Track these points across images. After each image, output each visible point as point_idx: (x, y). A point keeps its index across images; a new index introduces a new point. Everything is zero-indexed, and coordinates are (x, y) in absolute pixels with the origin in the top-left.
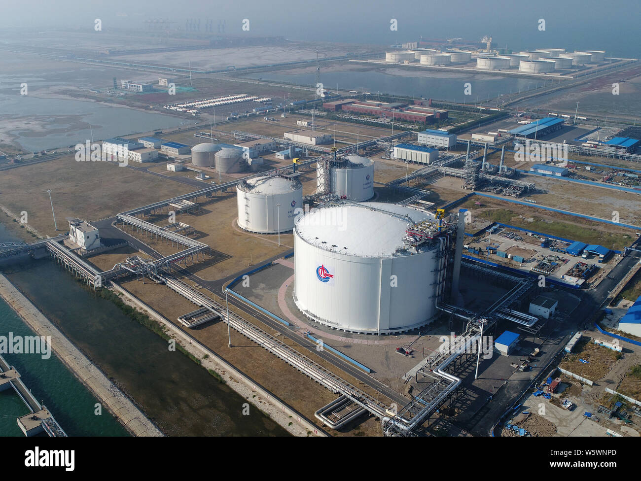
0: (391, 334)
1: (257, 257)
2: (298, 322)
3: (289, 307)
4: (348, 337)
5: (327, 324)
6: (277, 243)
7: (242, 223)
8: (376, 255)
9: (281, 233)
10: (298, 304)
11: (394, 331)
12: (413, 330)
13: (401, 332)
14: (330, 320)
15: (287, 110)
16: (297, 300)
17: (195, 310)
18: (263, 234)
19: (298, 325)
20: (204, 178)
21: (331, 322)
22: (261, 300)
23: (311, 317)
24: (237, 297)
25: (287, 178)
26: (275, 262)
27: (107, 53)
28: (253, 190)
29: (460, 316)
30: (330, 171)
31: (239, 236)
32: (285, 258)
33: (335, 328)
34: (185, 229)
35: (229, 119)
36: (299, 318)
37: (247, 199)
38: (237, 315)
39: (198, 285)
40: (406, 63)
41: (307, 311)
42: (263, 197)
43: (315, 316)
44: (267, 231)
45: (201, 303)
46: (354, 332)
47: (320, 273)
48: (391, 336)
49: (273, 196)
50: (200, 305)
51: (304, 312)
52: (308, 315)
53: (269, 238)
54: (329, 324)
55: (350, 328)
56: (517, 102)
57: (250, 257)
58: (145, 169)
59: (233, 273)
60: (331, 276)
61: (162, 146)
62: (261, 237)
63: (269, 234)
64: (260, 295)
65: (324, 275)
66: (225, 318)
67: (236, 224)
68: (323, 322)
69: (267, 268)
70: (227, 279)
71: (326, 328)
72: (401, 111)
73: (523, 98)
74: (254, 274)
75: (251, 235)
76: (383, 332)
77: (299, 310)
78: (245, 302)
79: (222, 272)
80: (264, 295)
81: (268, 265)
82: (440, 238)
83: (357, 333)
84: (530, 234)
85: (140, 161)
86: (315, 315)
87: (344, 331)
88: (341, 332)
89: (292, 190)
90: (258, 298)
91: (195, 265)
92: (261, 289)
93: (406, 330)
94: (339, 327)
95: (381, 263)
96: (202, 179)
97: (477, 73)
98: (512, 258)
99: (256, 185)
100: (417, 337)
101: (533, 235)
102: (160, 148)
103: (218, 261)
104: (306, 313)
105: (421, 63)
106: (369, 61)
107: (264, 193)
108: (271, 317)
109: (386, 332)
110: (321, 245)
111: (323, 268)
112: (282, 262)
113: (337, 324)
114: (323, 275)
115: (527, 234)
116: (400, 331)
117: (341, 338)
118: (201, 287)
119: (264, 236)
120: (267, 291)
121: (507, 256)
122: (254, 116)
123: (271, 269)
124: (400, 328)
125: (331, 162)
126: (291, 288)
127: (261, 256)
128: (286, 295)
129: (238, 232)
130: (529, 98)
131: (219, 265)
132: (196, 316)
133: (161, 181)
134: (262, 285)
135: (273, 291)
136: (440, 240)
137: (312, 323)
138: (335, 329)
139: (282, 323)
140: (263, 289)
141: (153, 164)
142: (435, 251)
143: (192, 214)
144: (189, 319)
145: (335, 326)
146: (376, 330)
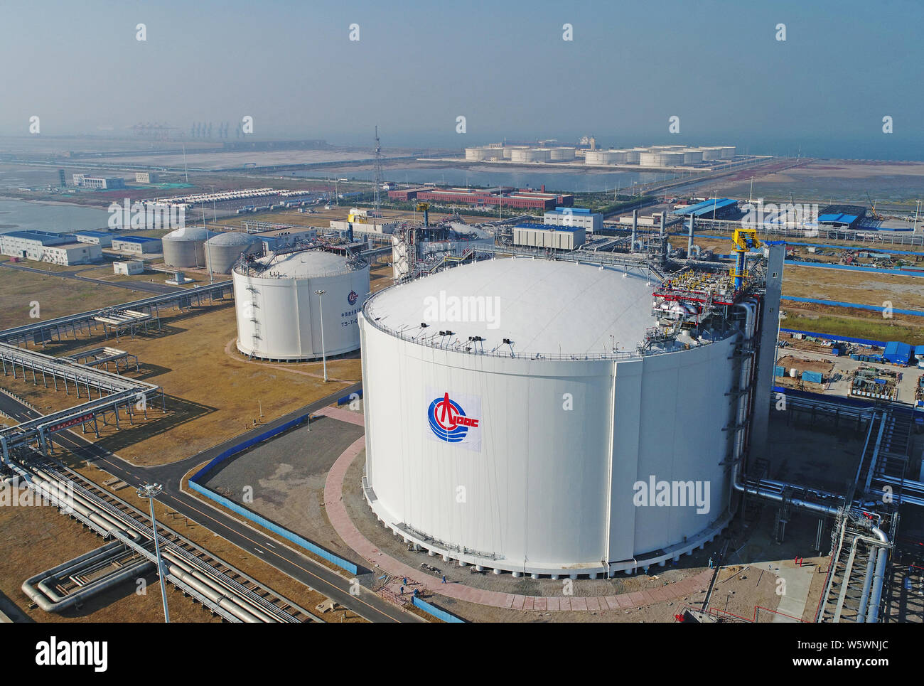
0: (640, 571)
1: (276, 407)
2: (381, 561)
3: (354, 520)
4: (527, 594)
5: (463, 559)
6: (320, 376)
7: (246, 344)
8: (596, 353)
9: (329, 358)
10: (376, 507)
11: (646, 563)
12: (690, 553)
13: (663, 564)
14: (470, 548)
15: (333, 202)
16: (374, 497)
17: (90, 551)
18: (291, 361)
19: (384, 567)
20: (182, 282)
21: (473, 553)
22: (280, 504)
23: (416, 541)
24: (216, 504)
25: (337, 252)
26: (317, 413)
27: (67, 155)
28: (267, 273)
29: (807, 505)
30: (418, 247)
31: (238, 367)
32: (339, 405)
33: (485, 568)
34: (113, 359)
35: (240, 212)
36: (384, 547)
37: (252, 290)
38: (209, 555)
39: (116, 479)
40: (493, 160)
41: (404, 527)
42: (287, 284)
43: (426, 539)
44: (298, 355)
45: (110, 528)
46: (541, 576)
47: (440, 418)
48: (640, 578)
49: (308, 279)
50: (105, 534)
51: (396, 530)
52: (407, 537)
53: (304, 369)
54: (470, 559)
55: (527, 565)
56: (657, 190)
57: (257, 407)
58: (71, 275)
59: (213, 445)
60: (473, 423)
61: (113, 241)
62: (288, 368)
63: (304, 360)
64: (279, 493)
65: (451, 422)
66: (172, 569)
67: (233, 347)
68: (453, 554)
69: (297, 428)
70: (199, 458)
71: (462, 572)
72: (506, 196)
73: (663, 186)
74: (265, 443)
75: (265, 364)
76: (619, 567)
77: (381, 523)
78: (236, 514)
79: (188, 444)
80: (289, 492)
81: (302, 421)
82: (744, 305)
83: (549, 576)
84: (799, 336)
85: (66, 263)
86: (429, 535)
87: (514, 575)
88: (504, 580)
89: (349, 270)
90: (273, 501)
91: (123, 432)
92: (281, 478)
93: (675, 555)
94: (497, 566)
95: (615, 373)
96: (177, 284)
97: (589, 168)
98: (798, 377)
99: (272, 263)
100: (709, 572)
101: (804, 337)
102: (110, 246)
103: (183, 420)
104: (402, 533)
105: (513, 160)
106: (443, 160)
107: (290, 275)
108: (305, 551)
109: (628, 568)
110: (439, 339)
111: (446, 402)
112: (332, 412)
113: (493, 557)
114: (447, 423)
115: (792, 336)
116: (661, 560)
117: (510, 597)
118: (124, 484)
119: (292, 365)
120: (298, 482)
121: (787, 375)
122: (283, 208)
123: (307, 429)
124: (660, 552)
125: (419, 231)
126: (359, 468)
127: (283, 404)
128: (344, 488)
129: (236, 361)
130: (669, 187)
131: (181, 429)
132: (80, 571)
133: (96, 289)
134: (285, 468)
135: (312, 481)
136: (744, 310)
137: (422, 559)
138: (485, 570)
139: (337, 568)
140: (286, 477)
141: (90, 267)
142: (732, 338)
143: (141, 335)
144: (62, 583)
145: (488, 563)
146: (600, 565)
